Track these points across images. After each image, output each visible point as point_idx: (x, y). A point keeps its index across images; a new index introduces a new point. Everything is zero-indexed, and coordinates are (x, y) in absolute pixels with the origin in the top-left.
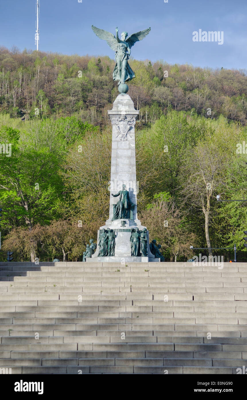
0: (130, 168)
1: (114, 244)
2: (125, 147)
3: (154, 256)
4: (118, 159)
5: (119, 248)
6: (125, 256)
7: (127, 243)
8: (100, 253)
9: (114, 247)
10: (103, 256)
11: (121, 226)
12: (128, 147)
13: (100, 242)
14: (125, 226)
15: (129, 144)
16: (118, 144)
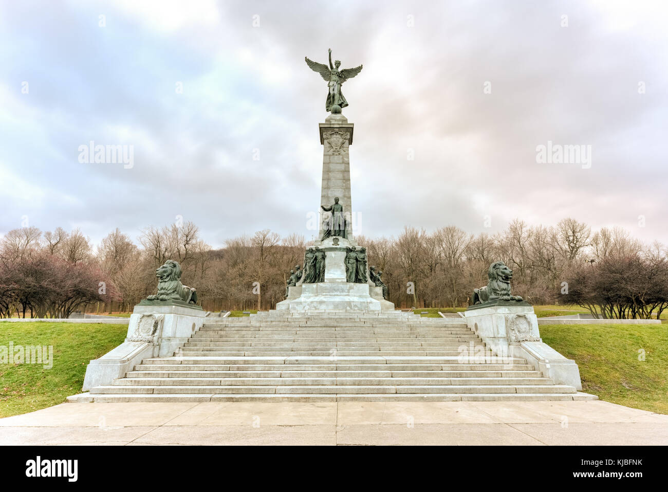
0: (344, 183)
1: (324, 267)
2: (338, 162)
3: (374, 284)
4: (330, 174)
5: (330, 272)
6: (338, 282)
7: (341, 266)
8: (305, 280)
9: (324, 271)
10: (309, 283)
11: (333, 245)
12: (341, 161)
13: (306, 265)
14: (338, 245)
15: (343, 158)
16: (330, 158)
